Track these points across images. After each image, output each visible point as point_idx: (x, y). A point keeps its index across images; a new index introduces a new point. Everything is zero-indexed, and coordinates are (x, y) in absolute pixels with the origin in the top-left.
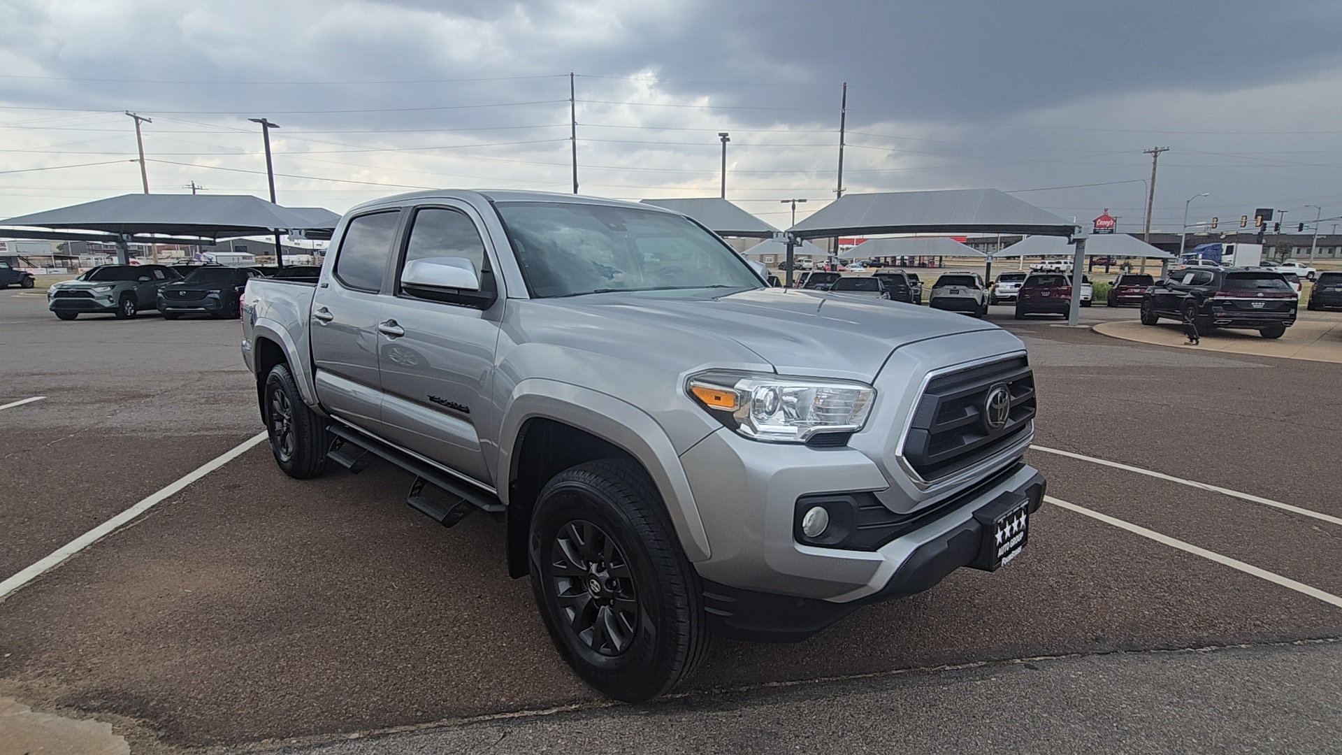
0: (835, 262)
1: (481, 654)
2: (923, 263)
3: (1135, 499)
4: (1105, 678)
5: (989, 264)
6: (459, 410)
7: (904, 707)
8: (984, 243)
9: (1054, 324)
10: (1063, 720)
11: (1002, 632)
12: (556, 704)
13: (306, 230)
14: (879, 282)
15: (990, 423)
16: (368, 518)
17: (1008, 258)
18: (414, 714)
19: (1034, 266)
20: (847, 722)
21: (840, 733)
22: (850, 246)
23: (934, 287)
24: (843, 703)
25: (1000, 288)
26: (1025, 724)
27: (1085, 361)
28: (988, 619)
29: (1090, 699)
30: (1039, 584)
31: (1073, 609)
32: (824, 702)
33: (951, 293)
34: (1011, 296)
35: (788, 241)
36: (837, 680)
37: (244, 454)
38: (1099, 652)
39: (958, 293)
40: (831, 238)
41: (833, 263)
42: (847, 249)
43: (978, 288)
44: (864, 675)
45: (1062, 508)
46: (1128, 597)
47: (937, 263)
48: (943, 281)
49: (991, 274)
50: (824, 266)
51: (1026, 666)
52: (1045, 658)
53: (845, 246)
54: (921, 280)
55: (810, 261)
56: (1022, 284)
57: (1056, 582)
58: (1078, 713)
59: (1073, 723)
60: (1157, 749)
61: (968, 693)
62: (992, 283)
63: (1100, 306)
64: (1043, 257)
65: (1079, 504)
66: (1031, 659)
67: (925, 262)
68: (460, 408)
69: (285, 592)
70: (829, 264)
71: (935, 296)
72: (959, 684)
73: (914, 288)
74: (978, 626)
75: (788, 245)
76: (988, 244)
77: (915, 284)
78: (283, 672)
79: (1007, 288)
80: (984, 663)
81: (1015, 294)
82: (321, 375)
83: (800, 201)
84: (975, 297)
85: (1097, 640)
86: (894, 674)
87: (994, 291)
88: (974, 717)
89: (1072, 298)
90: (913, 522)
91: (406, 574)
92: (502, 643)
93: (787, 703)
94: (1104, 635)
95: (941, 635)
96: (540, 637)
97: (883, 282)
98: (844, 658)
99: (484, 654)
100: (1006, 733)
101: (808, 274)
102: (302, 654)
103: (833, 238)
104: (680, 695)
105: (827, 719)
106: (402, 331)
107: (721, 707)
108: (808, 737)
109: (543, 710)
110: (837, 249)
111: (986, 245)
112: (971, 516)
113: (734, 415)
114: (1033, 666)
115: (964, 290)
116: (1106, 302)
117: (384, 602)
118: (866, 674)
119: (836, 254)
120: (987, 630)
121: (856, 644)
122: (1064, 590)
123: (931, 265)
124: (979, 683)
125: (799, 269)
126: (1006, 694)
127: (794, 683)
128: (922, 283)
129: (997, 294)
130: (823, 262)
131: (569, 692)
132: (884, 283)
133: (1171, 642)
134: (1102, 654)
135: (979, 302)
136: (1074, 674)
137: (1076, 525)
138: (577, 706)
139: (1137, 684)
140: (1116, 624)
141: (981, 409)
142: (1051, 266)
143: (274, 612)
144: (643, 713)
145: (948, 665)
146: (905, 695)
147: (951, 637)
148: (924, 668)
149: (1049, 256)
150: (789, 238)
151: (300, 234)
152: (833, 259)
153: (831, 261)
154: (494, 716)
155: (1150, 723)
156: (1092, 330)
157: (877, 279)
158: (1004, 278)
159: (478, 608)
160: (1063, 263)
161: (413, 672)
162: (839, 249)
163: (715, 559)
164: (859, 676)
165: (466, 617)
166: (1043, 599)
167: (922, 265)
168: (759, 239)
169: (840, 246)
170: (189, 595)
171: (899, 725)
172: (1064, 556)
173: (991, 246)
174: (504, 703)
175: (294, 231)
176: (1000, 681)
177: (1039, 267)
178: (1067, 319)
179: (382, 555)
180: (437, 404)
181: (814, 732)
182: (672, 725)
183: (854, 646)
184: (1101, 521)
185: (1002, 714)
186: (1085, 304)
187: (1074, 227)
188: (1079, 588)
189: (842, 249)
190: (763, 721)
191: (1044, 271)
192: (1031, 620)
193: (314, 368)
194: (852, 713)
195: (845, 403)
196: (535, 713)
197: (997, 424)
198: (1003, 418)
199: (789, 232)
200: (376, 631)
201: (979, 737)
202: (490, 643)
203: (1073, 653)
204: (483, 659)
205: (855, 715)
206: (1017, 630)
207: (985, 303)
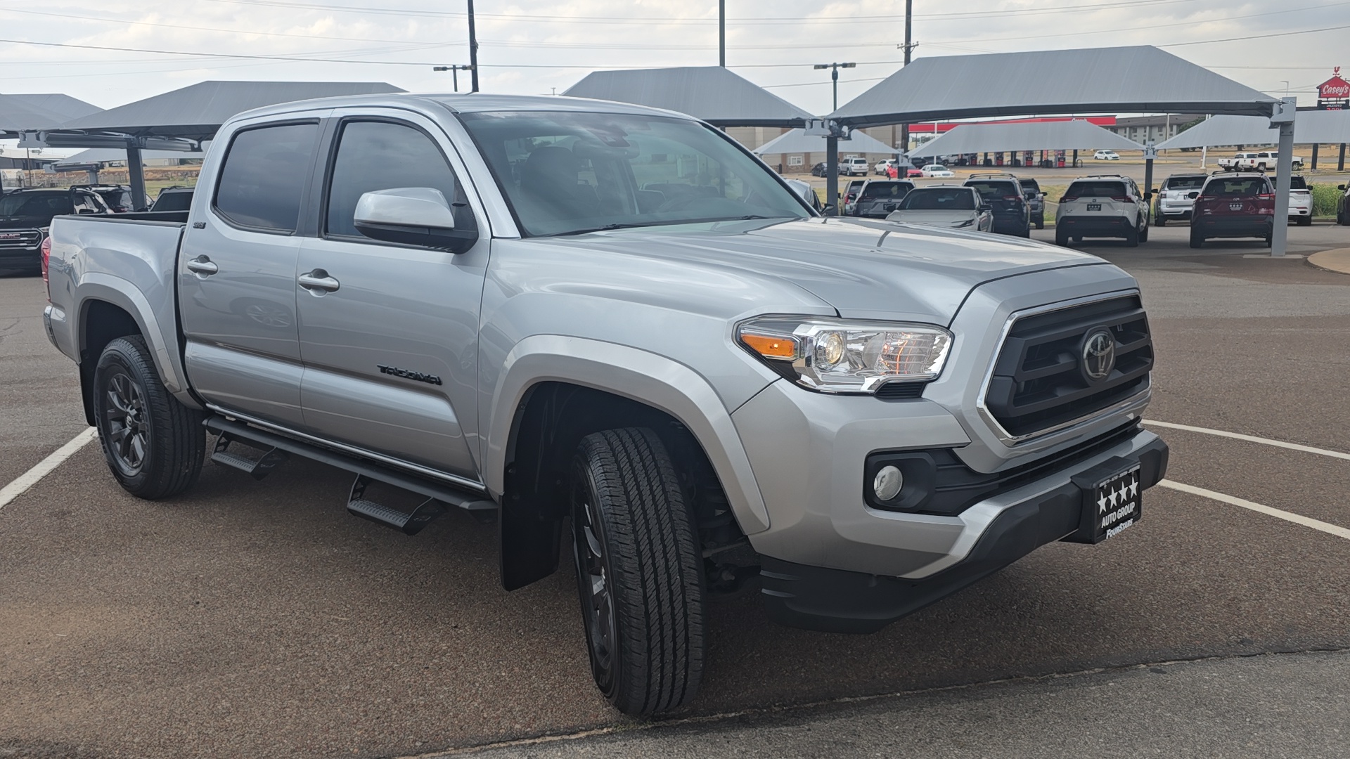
0: (904, 163)
1: (477, 685)
2: (1047, 161)
3: (1322, 489)
4: (1245, 678)
5: (1149, 163)
6: (427, 383)
7: (1002, 714)
8: (1145, 127)
9: (1249, 255)
10: (1188, 718)
11: (1126, 638)
12: (584, 728)
13: (47, 132)
14: (975, 195)
15: (1090, 373)
16: (271, 545)
17: (1184, 150)
18: (412, 745)
19: (1224, 161)
20: (936, 730)
21: (928, 740)
22: (928, 135)
23: (1062, 200)
24: (930, 713)
25: (1168, 200)
26: (1145, 724)
27: (1288, 309)
28: (1111, 626)
29: (1223, 698)
30: (1178, 588)
31: (1218, 612)
32: (908, 713)
33: (1088, 209)
34: (1186, 211)
35: (829, 133)
36: (923, 693)
37: (55, 472)
38: (1243, 654)
39: (1100, 209)
40: (897, 126)
41: (901, 165)
42: (926, 140)
43: (1130, 201)
44: (955, 687)
45: (1221, 502)
46: (1290, 599)
47: (1069, 160)
48: (1077, 190)
49: (1154, 176)
50: (887, 168)
51: (1152, 670)
52: (1177, 662)
53: (920, 136)
54: (1042, 189)
55: (864, 162)
56: (1200, 191)
57: (1201, 586)
58: (1207, 711)
59: (1199, 721)
60: (1292, 739)
61: (1080, 698)
62: (1155, 191)
63: (1325, 223)
64: (1240, 147)
65: (1245, 498)
66: (1159, 664)
67: (1050, 158)
68: (428, 379)
69: (195, 631)
70: (895, 165)
71: (1063, 214)
72: (1070, 690)
73: (1032, 202)
74: (1097, 633)
75: (829, 138)
76: (1151, 127)
77: (1031, 196)
78: (230, 713)
79: (1177, 199)
80: (1101, 670)
81: (1190, 209)
82: (192, 349)
83: (845, 65)
84: (1127, 214)
85: (1242, 642)
86: (992, 684)
87: (1158, 203)
88: (1085, 719)
89: (1277, 211)
90: (1000, 484)
91: (348, 606)
92: (500, 672)
93: (864, 716)
94: (1252, 637)
95: (1051, 644)
96: (548, 664)
97: (981, 195)
98: (931, 670)
99: (480, 684)
100: (1120, 732)
101: (861, 183)
102: (246, 694)
103: (901, 125)
104: (733, 714)
105: (913, 728)
106: (335, 283)
107: (785, 723)
108: (891, 745)
109: (569, 735)
110: (908, 141)
111: (1148, 128)
112: (1069, 480)
113: (794, 365)
114: (1161, 670)
115: (1109, 204)
116: (1335, 217)
117: (332, 637)
118: (958, 685)
119: (906, 150)
120: (1108, 637)
121: (945, 656)
122: (1209, 593)
123: (1061, 163)
124: (1094, 688)
125: (846, 175)
126: (1125, 698)
127: (871, 698)
128: (1045, 194)
129: (1164, 208)
130: (885, 162)
131: (597, 716)
132: (983, 196)
133: (1333, 642)
134: (1246, 656)
135: (1133, 221)
136: (1208, 676)
137: (1238, 522)
138: (610, 730)
139: (1282, 682)
140: (1269, 626)
141: (1077, 356)
142: (1252, 162)
143: (189, 653)
144: (691, 732)
145: (1058, 673)
146: (1005, 703)
147: (1063, 645)
148: (1028, 677)
149: (1249, 146)
150: (831, 128)
151: (38, 139)
152: (900, 158)
153: (897, 162)
154: (511, 743)
155: (1288, 717)
156: (1306, 263)
157: (971, 190)
158: (1174, 183)
159: (458, 639)
160: (1270, 155)
161: (396, 705)
162: (910, 140)
163: (775, 529)
164: (950, 688)
165: (444, 648)
166: (1182, 604)
167: (1046, 164)
168: (779, 129)
169: (912, 135)
170: (64, 639)
171: (996, 730)
172: (1216, 557)
173: (1155, 130)
174: (520, 730)
175: (27, 134)
176: (1119, 686)
177: (1232, 163)
178: (1270, 246)
179: (307, 586)
180: (393, 377)
181: (897, 740)
182: (728, 742)
183: (943, 658)
184: (1271, 516)
185: (1118, 715)
186: (1301, 220)
187: (1273, 103)
188: (1230, 590)
189: (916, 140)
190: (836, 734)
191: (1240, 171)
192: (1164, 624)
193: (182, 340)
194: (942, 721)
195: (920, 349)
196: (559, 738)
197: (1099, 375)
198: (1105, 368)
199: (830, 120)
200: (333, 667)
201: (1090, 737)
202: (485, 674)
203: (1211, 656)
204: (480, 689)
205: (945, 724)
206: (1145, 636)
207: (1143, 224)
